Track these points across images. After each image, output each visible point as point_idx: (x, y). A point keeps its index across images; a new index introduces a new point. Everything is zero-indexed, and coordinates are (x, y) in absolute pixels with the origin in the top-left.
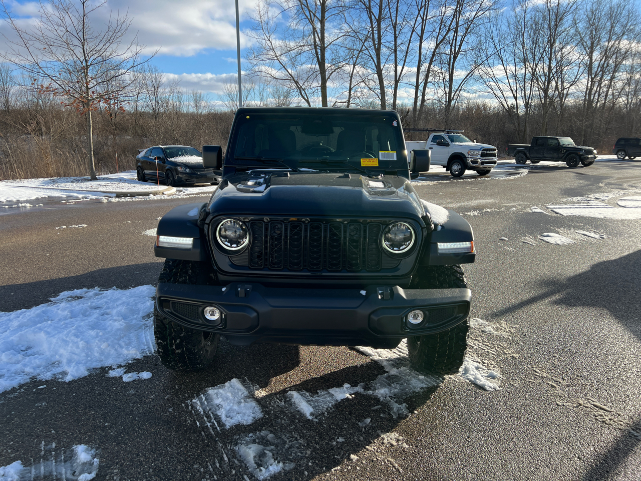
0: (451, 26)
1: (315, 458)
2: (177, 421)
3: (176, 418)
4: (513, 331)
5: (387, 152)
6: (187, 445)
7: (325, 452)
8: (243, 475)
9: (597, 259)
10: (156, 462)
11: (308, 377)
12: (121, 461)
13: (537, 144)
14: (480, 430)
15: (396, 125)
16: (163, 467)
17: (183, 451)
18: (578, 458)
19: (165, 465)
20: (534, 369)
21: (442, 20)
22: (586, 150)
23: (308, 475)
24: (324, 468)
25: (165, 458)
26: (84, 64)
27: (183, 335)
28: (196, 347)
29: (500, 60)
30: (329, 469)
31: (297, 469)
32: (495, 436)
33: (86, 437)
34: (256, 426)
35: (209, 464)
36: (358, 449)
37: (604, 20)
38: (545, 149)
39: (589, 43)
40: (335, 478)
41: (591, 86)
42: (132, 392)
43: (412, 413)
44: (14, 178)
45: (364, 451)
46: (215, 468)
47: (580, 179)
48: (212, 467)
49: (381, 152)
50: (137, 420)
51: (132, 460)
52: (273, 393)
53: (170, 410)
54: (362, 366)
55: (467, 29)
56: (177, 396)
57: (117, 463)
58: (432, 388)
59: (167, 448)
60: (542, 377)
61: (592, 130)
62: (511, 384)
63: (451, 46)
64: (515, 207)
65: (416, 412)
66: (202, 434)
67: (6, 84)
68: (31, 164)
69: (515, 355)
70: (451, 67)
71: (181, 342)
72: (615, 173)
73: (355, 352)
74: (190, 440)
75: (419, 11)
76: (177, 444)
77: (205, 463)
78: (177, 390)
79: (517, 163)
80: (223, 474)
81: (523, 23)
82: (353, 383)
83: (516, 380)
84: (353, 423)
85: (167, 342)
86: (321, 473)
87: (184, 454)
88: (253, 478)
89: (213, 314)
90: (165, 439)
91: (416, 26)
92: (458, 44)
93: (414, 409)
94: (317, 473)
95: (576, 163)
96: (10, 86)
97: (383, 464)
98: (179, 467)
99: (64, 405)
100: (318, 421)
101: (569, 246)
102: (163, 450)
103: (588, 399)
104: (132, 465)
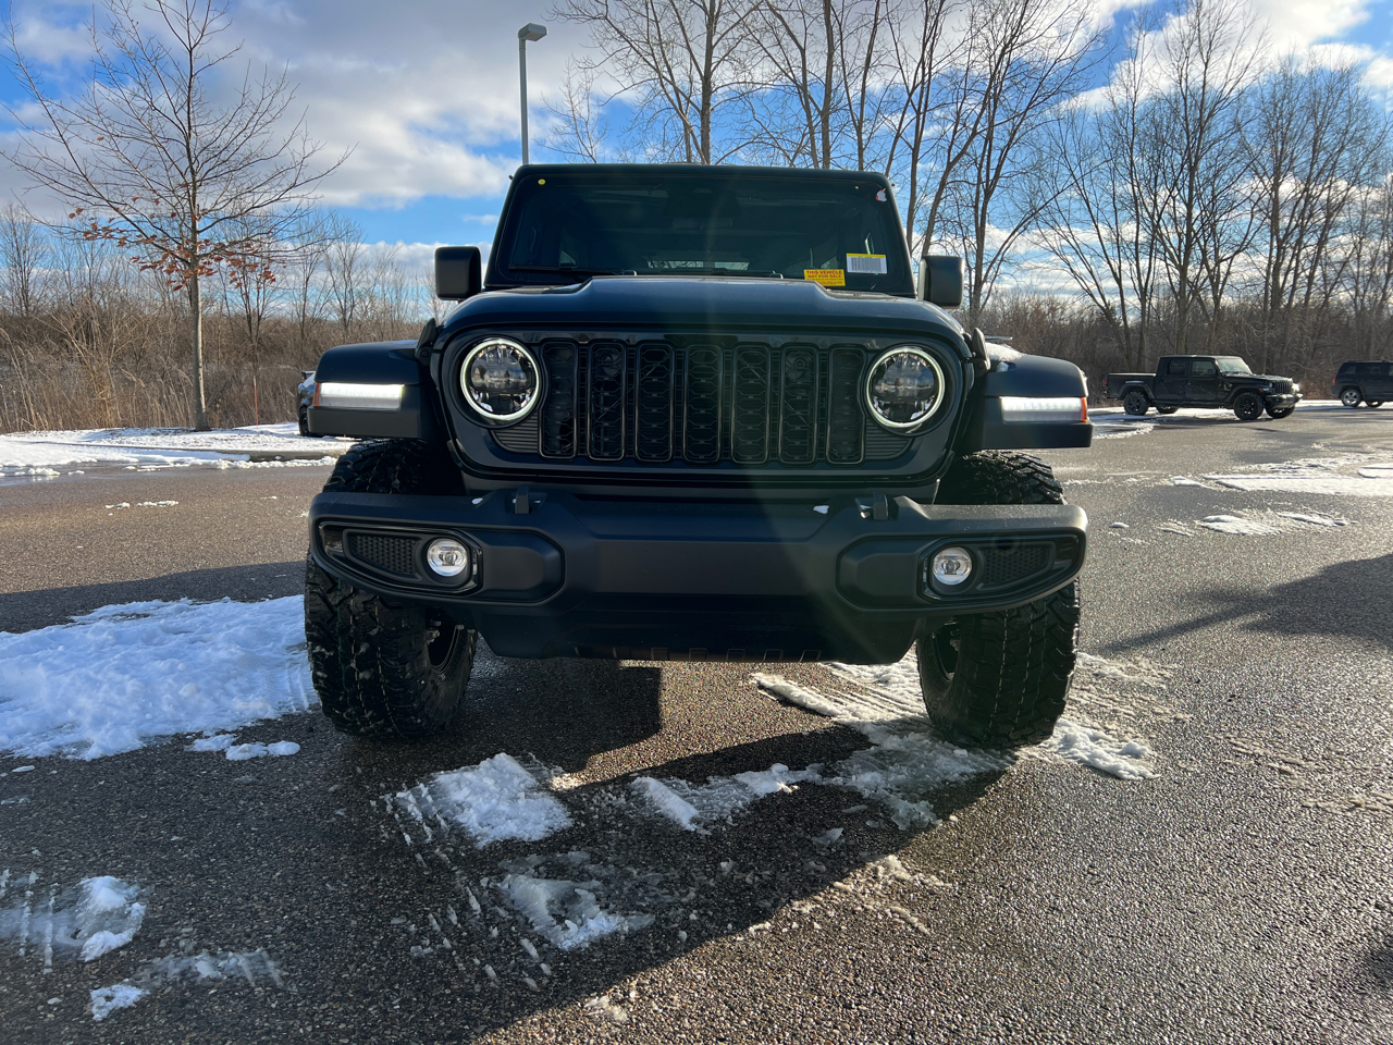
0: (979, 126)
1: (706, 905)
2: (355, 834)
3: (353, 827)
4: (1168, 674)
5: (863, 256)
6: (377, 880)
7: (732, 894)
8: (518, 939)
9: (1335, 558)
10: (295, 913)
11: (682, 753)
12: (202, 910)
13: (1168, 372)
14: (1118, 853)
15: (885, 200)
16: (313, 923)
17: (368, 890)
18: (1377, 906)
19: (318, 920)
20: (1233, 740)
21: (958, 113)
22: (1275, 384)
23: (688, 940)
24: (730, 926)
25: (317, 904)
26: (189, 177)
27: (375, 631)
28: (408, 667)
29: (1083, 202)
30: (741, 927)
31: (659, 927)
32: (1157, 864)
33: (118, 863)
34: (556, 842)
35: (431, 916)
36: (815, 888)
37: (1300, 119)
38: (1187, 382)
39: (1269, 166)
40: (759, 946)
41: (1278, 259)
42: (248, 778)
43: (946, 819)
44: (26, 428)
45: (829, 893)
46: (446, 925)
47: (1268, 438)
48: (439, 923)
49: (849, 257)
50: (253, 832)
51: (230, 909)
52: (598, 783)
53: (339, 812)
54: (813, 734)
55: (1012, 135)
56: (357, 787)
57: (192, 915)
58: (988, 774)
59: (324, 884)
60: (1254, 754)
61: (1283, 349)
62: (1180, 768)
63: (979, 169)
64: (1134, 477)
65: (953, 818)
66: (415, 859)
67: (24, 252)
68: (66, 403)
69: (1181, 716)
70: (980, 213)
71: (372, 650)
72: (1342, 429)
73: (794, 709)
74: (386, 870)
75: (910, 95)
76: (350, 876)
77: (421, 916)
78: (361, 775)
79: (1128, 412)
80: (465, 938)
81: (1130, 125)
82: (793, 763)
83: (1191, 760)
84: (799, 840)
85: (336, 650)
86: (722, 935)
87: (368, 896)
88: (546, 945)
89: (449, 560)
90: (322, 867)
91: (903, 126)
92: (994, 165)
93: (950, 813)
94: (711, 936)
95: (1256, 411)
96: (32, 257)
97: (880, 917)
98: (354, 922)
99: (72, 802)
100: (710, 834)
101: (1268, 538)
102: (315, 889)
103: (1374, 795)
104: (232, 918)
